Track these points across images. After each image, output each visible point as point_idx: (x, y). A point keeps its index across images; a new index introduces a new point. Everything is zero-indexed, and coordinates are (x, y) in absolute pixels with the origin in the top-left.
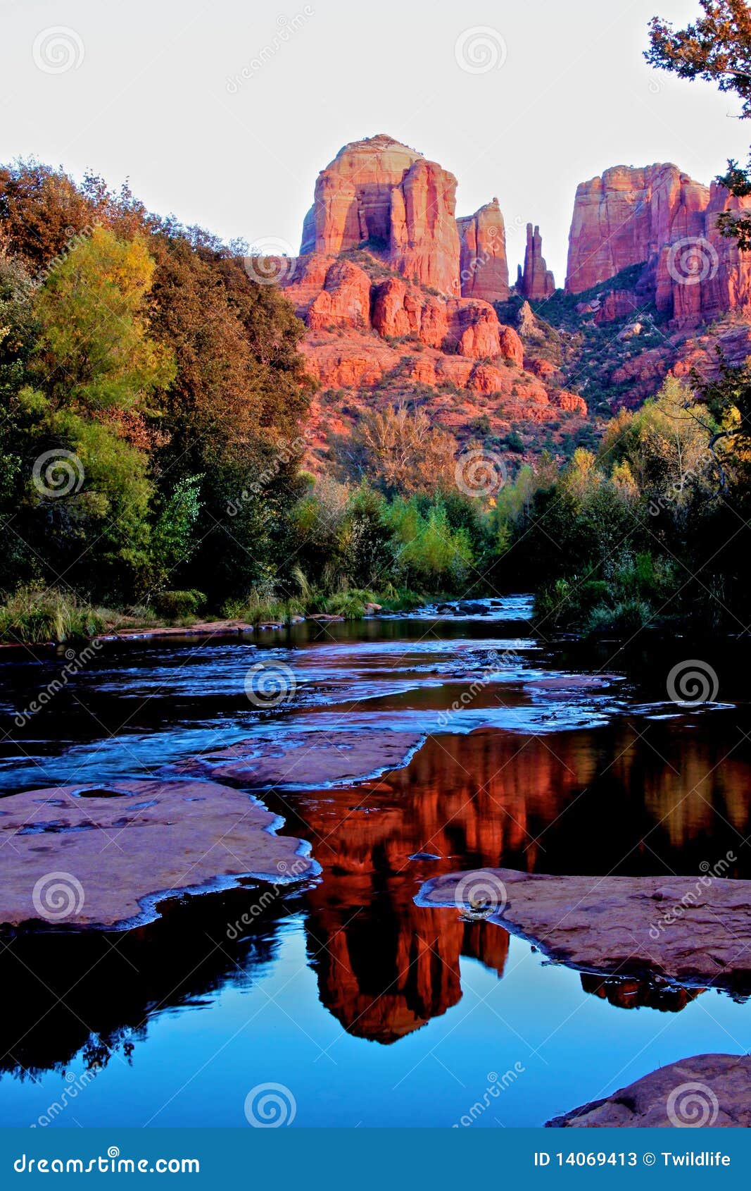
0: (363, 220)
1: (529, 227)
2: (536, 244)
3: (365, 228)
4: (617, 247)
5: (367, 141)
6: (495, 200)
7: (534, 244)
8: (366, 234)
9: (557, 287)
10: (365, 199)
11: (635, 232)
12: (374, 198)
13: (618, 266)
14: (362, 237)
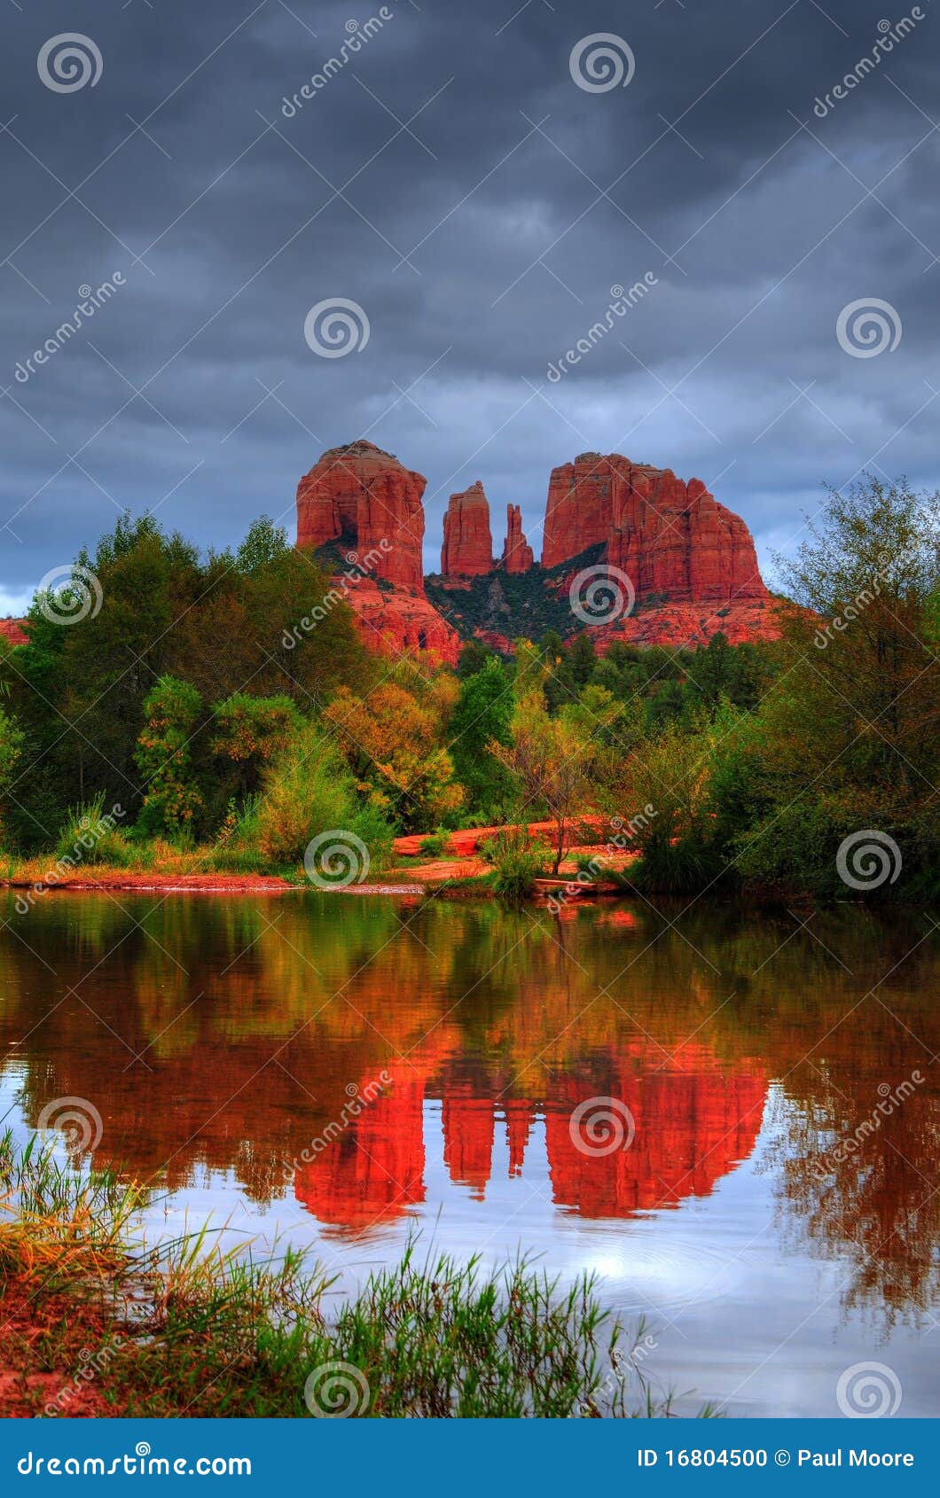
0: (337, 519)
1: (510, 506)
2: (515, 522)
3: (338, 526)
4: (586, 527)
5: (345, 448)
6: (479, 484)
7: (514, 521)
8: (339, 531)
9: (535, 561)
10: (340, 499)
11: (601, 513)
12: (347, 499)
13: (586, 544)
14: (336, 532)
